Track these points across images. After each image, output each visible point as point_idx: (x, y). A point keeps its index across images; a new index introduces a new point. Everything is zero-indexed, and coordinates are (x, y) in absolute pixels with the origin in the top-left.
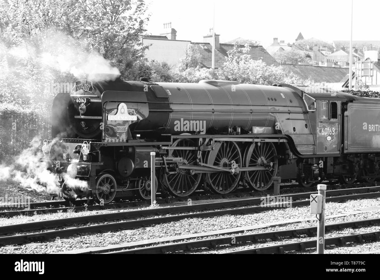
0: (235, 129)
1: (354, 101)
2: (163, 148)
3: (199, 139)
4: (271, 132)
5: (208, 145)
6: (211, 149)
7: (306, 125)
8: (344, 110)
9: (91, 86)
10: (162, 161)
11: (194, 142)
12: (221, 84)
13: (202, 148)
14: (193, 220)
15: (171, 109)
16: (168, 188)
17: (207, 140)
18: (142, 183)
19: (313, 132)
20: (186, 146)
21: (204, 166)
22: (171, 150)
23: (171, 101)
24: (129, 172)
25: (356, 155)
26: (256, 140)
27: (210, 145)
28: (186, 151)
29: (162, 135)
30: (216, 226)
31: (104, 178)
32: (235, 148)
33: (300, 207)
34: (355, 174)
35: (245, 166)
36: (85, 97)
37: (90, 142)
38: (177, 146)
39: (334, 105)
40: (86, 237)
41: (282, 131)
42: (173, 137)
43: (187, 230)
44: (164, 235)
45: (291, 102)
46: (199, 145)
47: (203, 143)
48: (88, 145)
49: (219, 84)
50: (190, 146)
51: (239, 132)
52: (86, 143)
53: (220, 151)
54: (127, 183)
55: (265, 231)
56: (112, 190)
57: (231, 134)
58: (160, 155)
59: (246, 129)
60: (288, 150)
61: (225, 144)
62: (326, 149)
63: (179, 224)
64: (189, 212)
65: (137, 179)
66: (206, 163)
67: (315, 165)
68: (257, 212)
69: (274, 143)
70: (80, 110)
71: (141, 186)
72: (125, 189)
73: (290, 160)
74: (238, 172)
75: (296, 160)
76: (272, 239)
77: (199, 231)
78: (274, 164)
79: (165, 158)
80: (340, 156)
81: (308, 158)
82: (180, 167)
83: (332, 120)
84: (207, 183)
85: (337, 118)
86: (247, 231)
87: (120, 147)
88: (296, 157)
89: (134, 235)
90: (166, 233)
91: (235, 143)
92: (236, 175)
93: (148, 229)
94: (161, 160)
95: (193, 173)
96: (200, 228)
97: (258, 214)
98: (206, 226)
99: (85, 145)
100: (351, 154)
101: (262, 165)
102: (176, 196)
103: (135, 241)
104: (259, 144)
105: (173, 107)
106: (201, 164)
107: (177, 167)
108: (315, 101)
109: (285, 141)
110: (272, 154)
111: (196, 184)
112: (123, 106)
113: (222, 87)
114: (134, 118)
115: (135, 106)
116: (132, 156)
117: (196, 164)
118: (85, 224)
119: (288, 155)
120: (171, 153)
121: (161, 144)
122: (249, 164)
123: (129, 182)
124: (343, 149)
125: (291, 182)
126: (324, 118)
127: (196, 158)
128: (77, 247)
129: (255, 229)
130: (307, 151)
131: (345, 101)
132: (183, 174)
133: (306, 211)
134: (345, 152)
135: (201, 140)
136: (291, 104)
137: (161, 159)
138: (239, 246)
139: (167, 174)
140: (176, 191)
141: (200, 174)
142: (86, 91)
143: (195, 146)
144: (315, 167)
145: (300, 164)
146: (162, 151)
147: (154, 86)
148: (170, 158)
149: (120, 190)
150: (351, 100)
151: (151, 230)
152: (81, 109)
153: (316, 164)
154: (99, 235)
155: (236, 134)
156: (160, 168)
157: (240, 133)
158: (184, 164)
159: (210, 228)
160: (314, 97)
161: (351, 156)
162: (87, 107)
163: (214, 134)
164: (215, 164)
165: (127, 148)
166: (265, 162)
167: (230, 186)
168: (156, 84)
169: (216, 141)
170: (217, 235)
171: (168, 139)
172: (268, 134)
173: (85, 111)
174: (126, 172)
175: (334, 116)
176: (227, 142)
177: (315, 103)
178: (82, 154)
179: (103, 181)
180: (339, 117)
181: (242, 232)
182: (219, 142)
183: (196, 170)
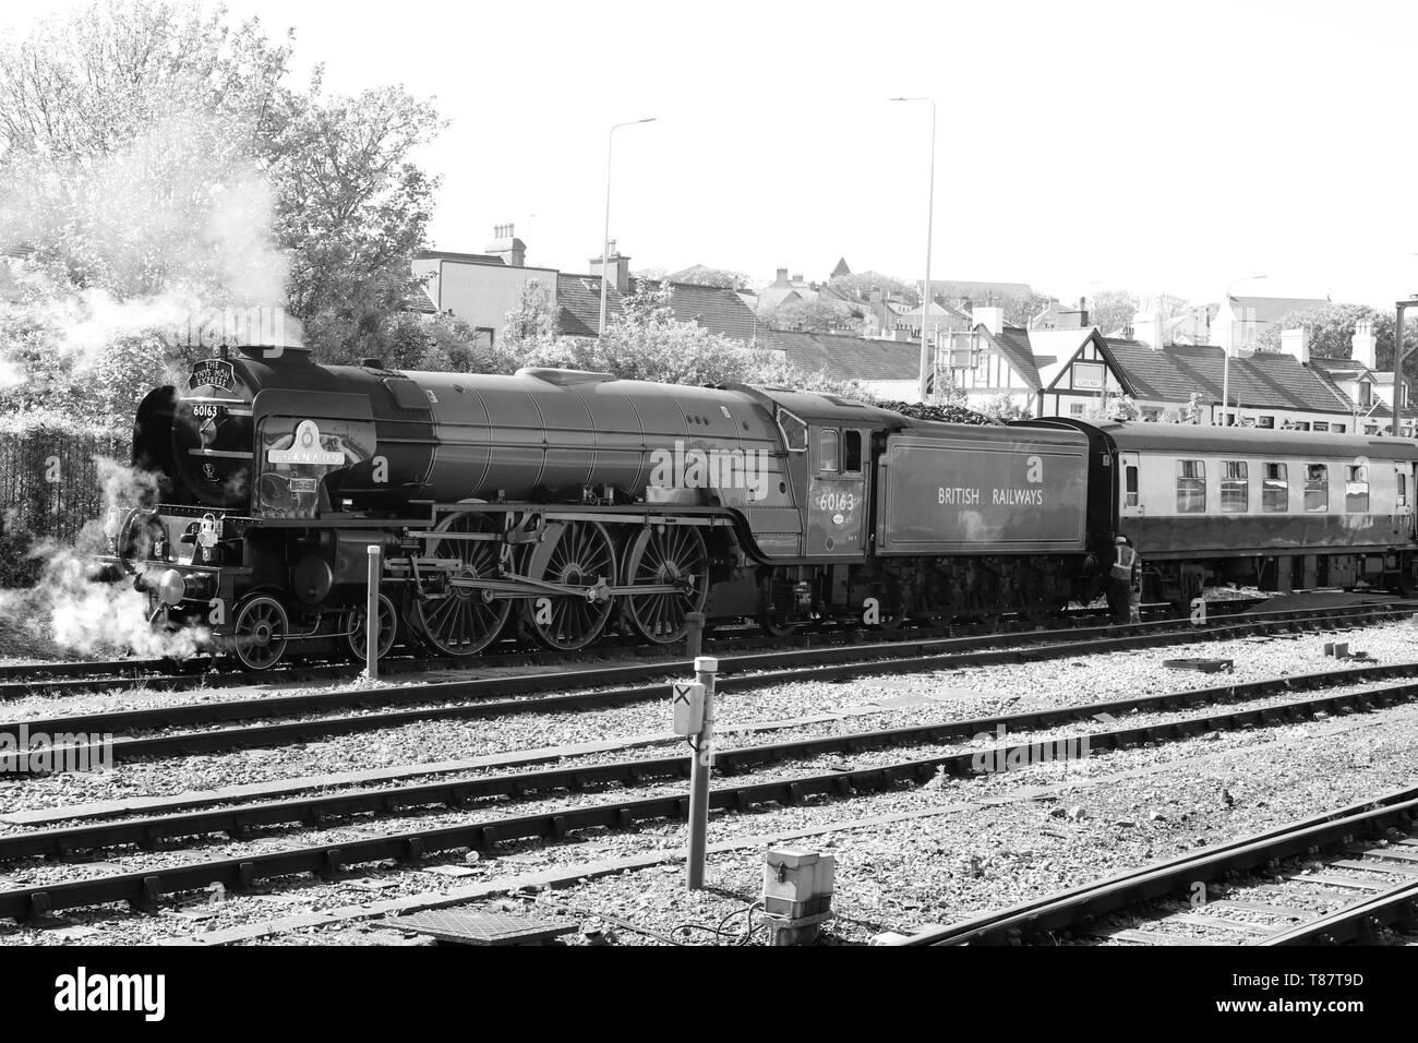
0: (599, 492)
1: (903, 430)
2: (412, 534)
3: (505, 513)
4: (694, 501)
5: (528, 528)
6: (535, 540)
7: (782, 484)
8: (878, 450)
9: (230, 376)
10: (408, 568)
11: (493, 522)
12: (569, 379)
13: (511, 536)
14: (438, 724)
15: (436, 438)
16: (425, 633)
17: (526, 517)
18: (356, 620)
19: (800, 503)
20: (474, 531)
21: (517, 582)
22: (434, 539)
23: (436, 417)
24: (321, 593)
25: (908, 560)
26: (653, 520)
27: (535, 528)
28: (472, 542)
29: (411, 501)
30: (491, 744)
31: (257, 606)
32: (599, 539)
33: (731, 693)
34: (902, 606)
35: (626, 584)
36: (215, 402)
37: (223, 517)
38: (451, 529)
39: (853, 440)
40: (136, 766)
41: (721, 499)
42: (435, 508)
43: (410, 753)
44: (343, 764)
45: (746, 427)
46: (506, 528)
47: (516, 524)
48: (216, 523)
49: (564, 379)
50: (484, 531)
51: (608, 500)
52: (209, 518)
53: (560, 544)
54: (316, 620)
55: (614, 759)
56: (276, 637)
57: (588, 503)
58: (403, 553)
59: (631, 491)
60: (735, 544)
61: (575, 528)
62: (830, 545)
63: (395, 736)
64: (445, 701)
65: (343, 610)
66: (525, 574)
67: (802, 584)
68: (615, 706)
69: (701, 527)
70: (202, 436)
71: (354, 627)
72: (308, 636)
73: (740, 570)
74: (605, 597)
75: (754, 570)
76: (623, 781)
77: (440, 757)
78: (697, 581)
79: (415, 559)
80: (864, 561)
81: (786, 566)
82: (455, 583)
83: (847, 474)
84: (526, 623)
85: (860, 471)
86: (567, 757)
87: (298, 531)
88: (754, 563)
89: (265, 764)
90: (351, 760)
91: (600, 527)
92: (600, 605)
93: (311, 747)
94: (406, 565)
95: (490, 599)
96: (447, 749)
97: (615, 712)
98: (464, 744)
99: (208, 522)
100: (893, 557)
101: (669, 580)
102: (443, 654)
103: (260, 781)
104: (661, 530)
105: (441, 433)
106: (510, 576)
107: (447, 581)
108: (807, 428)
109: (727, 523)
110: (696, 552)
111: (498, 625)
112: (308, 429)
113: (571, 386)
114: (337, 459)
115: (341, 429)
116: (329, 554)
117: (497, 576)
118: (158, 730)
119: (735, 557)
120: (431, 548)
121: (405, 524)
122: (637, 577)
123: (320, 617)
124: (873, 544)
125: (743, 623)
126: (828, 468)
127: (496, 560)
128: (99, 795)
129: (589, 754)
130: (782, 549)
131: (880, 429)
132: (465, 599)
133: (741, 705)
134: (879, 552)
135: (510, 516)
136: (746, 434)
137: (405, 561)
138: (529, 801)
139: (423, 599)
140: (446, 642)
141: (507, 600)
142: (218, 389)
143: (496, 532)
144: (804, 587)
145: (766, 581)
146: (406, 542)
147: (395, 378)
148: (428, 561)
149: (297, 636)
150: (897, 427)
151: (317, 751)
152: (203, 432)
153: (804, 581)
154: (174, 763)
155: (602, 504)
156: (405, 583)
157: (612, 501)
158: (468, 575)
159: (471, 750)
160: (803, 419)
161: (894, 563)
162: (218, 429)
163: (544, 503)
164: (548, 577)
165: (315, 532)
166: (677, 573)
167: (585, 631)
168: (400, 376)
169: (548, 521)
170: (483, 768)
171: (424, 512)
172: (685, 506)
173: (214, 437)
174: (312, 592)
175: (853, 463)
176: (579, 523)
177: (806, 432)
178: (199, 544)
179: (253, 612)
180: (865, 469)
181: (555, 760)
182: (559, 522)
183: (495, 591)
